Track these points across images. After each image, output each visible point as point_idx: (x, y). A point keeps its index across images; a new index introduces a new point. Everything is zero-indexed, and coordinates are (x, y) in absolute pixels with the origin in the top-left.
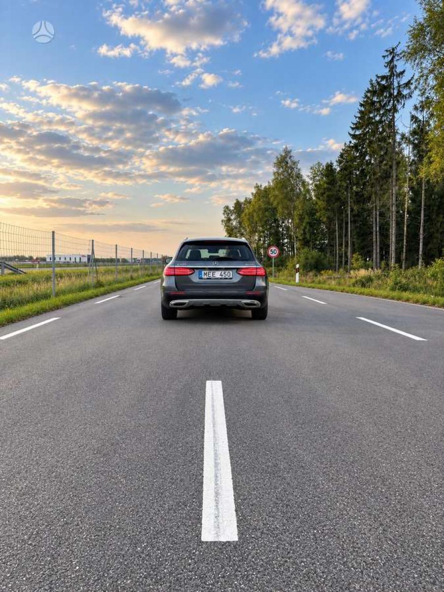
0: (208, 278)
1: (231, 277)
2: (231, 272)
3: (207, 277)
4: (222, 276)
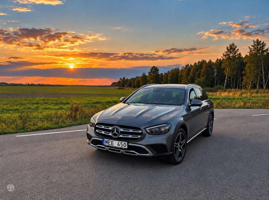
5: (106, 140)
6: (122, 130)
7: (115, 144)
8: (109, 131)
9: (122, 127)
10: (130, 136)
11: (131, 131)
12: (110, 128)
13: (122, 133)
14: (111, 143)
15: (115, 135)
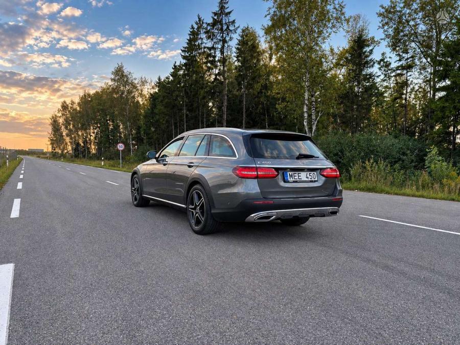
0: (294, 182)
1: (316, 179)
2: (315, 173)
3: (294, 180)
4: (308, 178)
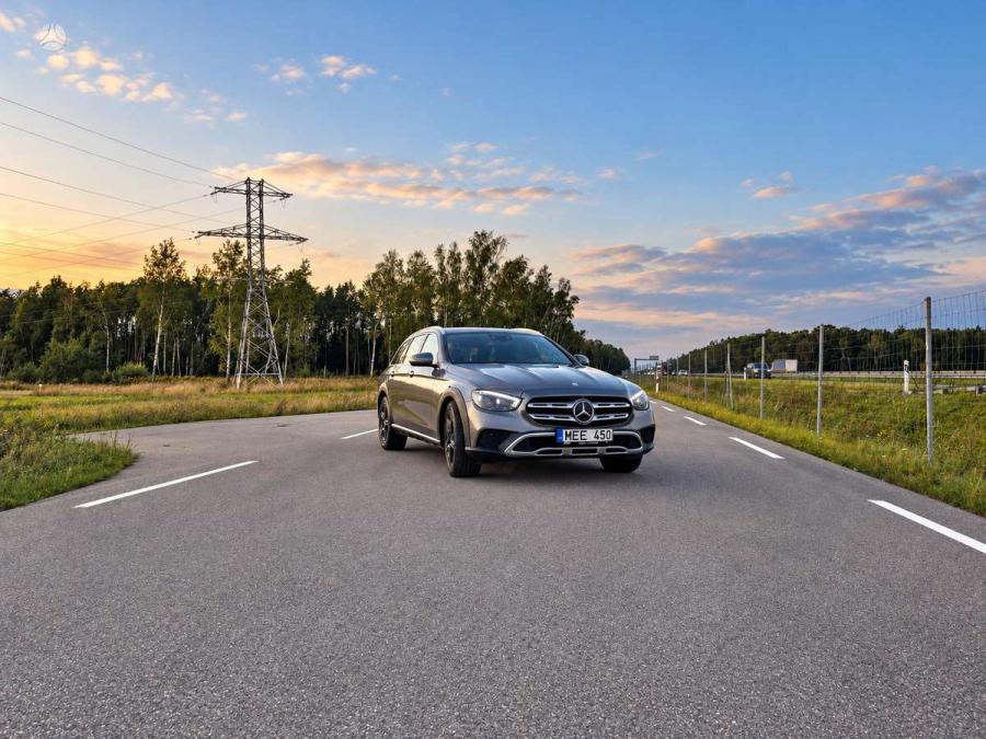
5: (568, 431)
6: (596, 406)
7: (590, 435)
8: (569, 412)
9: (595, 399)
10: (612, 417)
11: (612, 406)
12: (570, 406)
13: (598, 411)
14: (579, 437)
15: (584, 417)
